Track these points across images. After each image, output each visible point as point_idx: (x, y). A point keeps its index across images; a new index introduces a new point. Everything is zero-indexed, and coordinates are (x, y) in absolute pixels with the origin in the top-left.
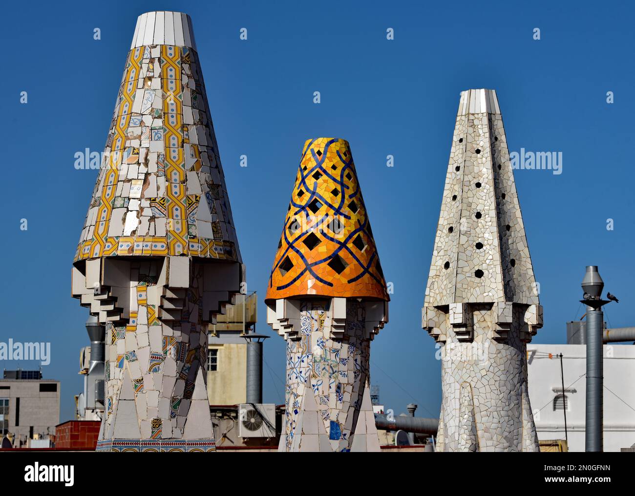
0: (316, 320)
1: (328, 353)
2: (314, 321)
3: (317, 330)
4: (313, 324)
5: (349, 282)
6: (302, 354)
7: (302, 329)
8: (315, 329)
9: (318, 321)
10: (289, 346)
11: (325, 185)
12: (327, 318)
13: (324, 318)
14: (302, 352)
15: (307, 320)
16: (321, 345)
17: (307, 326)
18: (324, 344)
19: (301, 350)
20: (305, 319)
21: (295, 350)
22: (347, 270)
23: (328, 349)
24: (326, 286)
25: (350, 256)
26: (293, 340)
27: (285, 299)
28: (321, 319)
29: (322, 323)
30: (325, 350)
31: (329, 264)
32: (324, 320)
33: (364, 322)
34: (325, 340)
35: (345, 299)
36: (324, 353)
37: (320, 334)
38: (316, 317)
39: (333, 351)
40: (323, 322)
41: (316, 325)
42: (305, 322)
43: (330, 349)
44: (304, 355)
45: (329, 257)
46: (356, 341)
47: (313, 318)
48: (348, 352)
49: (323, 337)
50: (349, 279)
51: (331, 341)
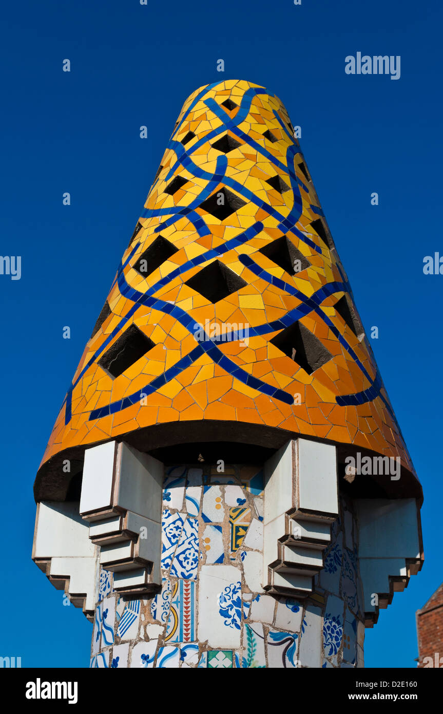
0: (219, 528)
1: (260, 642)
2: (209, 531)
3: (220, 561)
4: (208, 540)
5: (343, 401)
6: (161, 646)
7: (164, 556)
8: (214, 555)
9: (227, 529)
10: (110, 621)
11: (250, 164)
12: (255, 521)
13: (245, 520)
14: (162, 637)
15: (187, 524)
16: (232, 612)
17: (186, 546)
18: (246, 610)
19: (155, 631)
20: (179, 523)
21: (131, 633)
22: (329, 368)
23: (258, 628)
24: (271, 400)
25: (332, 336)
26: (129, 595)
27: (118, 439)
28: (237, 522)
29: (238, 537)
30: (250, 631)
31: (274, 341)
32: (245, 528)
33: (357, 559)
34: (247, 597)
35: (333, 449)
36: (246, 642)
37: (230, 575)
38: (217, 516)
39: (274, 636)
40: (242, 532)
41: (217, 543)
42: (177, 533)
43: (265, 629)
44: (167, 650)
45: (275, 325)
46: (344, 614)
47: (206, 520)
48: (324, 646)
49: (243, 586)
50: (340, 394)
51: (272, 600)
